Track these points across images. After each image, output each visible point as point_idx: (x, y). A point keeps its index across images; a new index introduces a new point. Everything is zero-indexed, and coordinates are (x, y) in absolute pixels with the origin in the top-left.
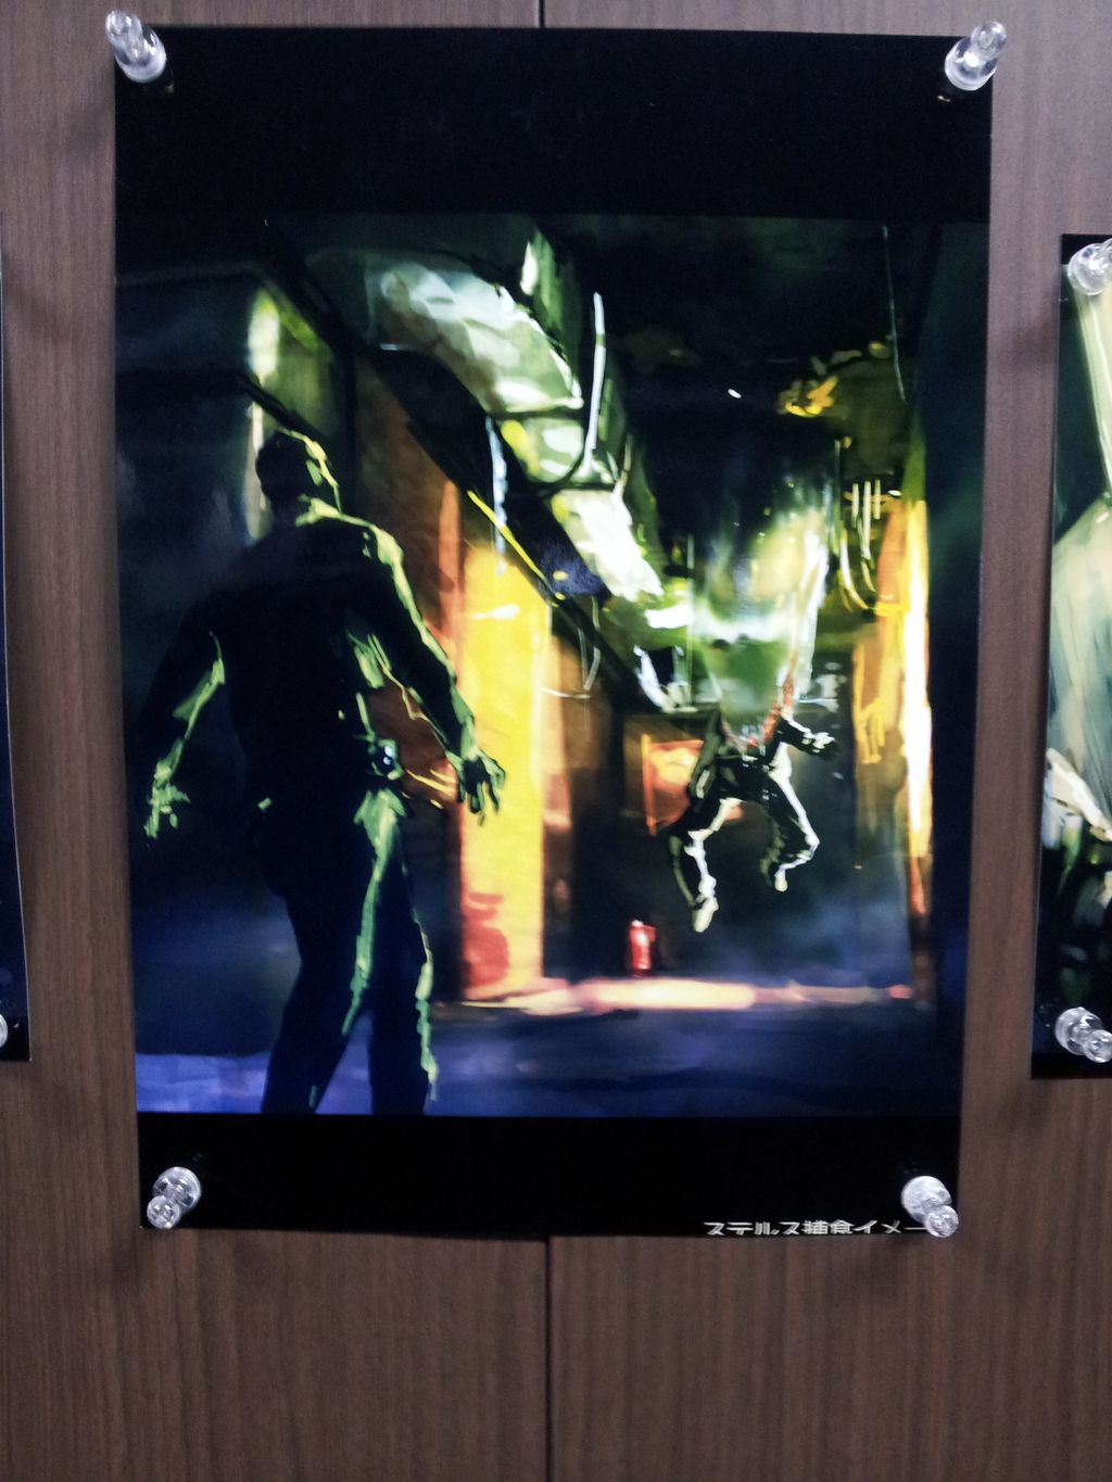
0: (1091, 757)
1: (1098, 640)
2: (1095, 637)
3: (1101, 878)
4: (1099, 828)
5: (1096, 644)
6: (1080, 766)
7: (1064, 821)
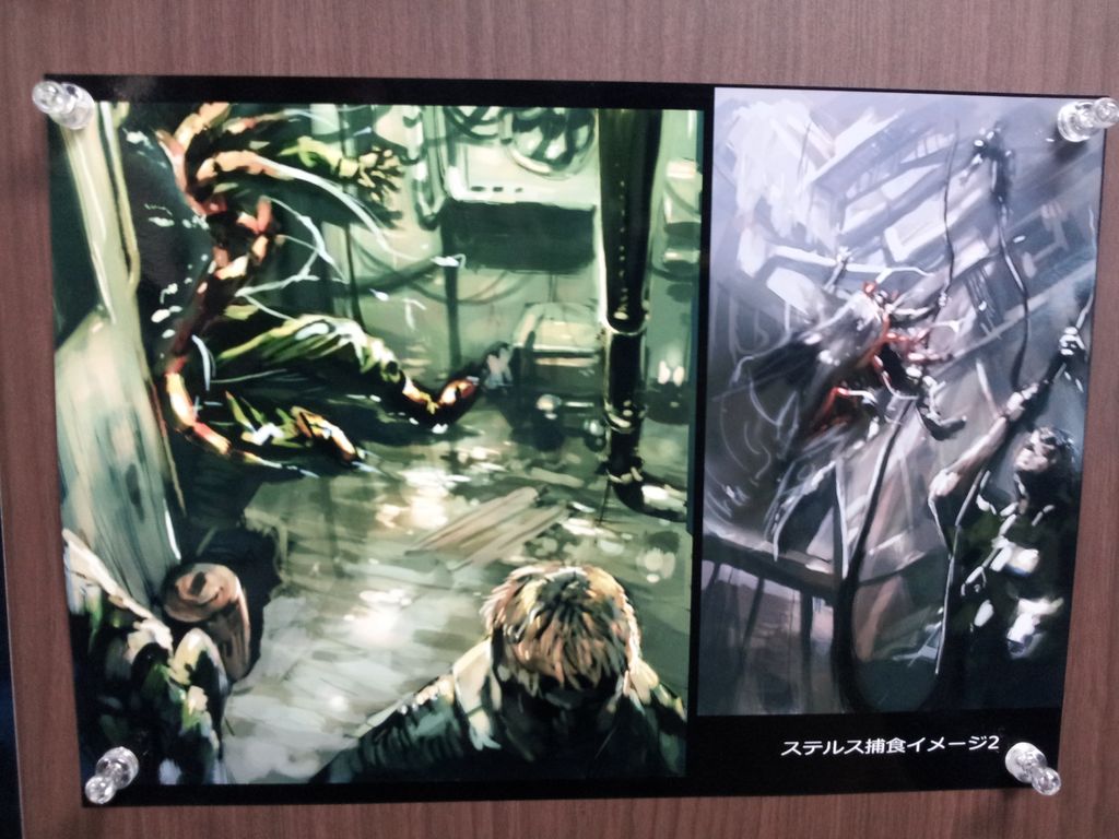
0: (101, 536)
1: (100, 435)
2: (96, 431)
3: (125, 640)
4: (116, 597)
5: (98, 438)
6: (92, 544)
7: (85, 591)
